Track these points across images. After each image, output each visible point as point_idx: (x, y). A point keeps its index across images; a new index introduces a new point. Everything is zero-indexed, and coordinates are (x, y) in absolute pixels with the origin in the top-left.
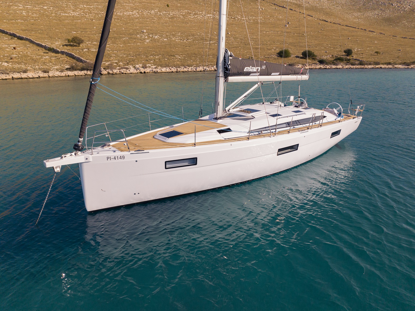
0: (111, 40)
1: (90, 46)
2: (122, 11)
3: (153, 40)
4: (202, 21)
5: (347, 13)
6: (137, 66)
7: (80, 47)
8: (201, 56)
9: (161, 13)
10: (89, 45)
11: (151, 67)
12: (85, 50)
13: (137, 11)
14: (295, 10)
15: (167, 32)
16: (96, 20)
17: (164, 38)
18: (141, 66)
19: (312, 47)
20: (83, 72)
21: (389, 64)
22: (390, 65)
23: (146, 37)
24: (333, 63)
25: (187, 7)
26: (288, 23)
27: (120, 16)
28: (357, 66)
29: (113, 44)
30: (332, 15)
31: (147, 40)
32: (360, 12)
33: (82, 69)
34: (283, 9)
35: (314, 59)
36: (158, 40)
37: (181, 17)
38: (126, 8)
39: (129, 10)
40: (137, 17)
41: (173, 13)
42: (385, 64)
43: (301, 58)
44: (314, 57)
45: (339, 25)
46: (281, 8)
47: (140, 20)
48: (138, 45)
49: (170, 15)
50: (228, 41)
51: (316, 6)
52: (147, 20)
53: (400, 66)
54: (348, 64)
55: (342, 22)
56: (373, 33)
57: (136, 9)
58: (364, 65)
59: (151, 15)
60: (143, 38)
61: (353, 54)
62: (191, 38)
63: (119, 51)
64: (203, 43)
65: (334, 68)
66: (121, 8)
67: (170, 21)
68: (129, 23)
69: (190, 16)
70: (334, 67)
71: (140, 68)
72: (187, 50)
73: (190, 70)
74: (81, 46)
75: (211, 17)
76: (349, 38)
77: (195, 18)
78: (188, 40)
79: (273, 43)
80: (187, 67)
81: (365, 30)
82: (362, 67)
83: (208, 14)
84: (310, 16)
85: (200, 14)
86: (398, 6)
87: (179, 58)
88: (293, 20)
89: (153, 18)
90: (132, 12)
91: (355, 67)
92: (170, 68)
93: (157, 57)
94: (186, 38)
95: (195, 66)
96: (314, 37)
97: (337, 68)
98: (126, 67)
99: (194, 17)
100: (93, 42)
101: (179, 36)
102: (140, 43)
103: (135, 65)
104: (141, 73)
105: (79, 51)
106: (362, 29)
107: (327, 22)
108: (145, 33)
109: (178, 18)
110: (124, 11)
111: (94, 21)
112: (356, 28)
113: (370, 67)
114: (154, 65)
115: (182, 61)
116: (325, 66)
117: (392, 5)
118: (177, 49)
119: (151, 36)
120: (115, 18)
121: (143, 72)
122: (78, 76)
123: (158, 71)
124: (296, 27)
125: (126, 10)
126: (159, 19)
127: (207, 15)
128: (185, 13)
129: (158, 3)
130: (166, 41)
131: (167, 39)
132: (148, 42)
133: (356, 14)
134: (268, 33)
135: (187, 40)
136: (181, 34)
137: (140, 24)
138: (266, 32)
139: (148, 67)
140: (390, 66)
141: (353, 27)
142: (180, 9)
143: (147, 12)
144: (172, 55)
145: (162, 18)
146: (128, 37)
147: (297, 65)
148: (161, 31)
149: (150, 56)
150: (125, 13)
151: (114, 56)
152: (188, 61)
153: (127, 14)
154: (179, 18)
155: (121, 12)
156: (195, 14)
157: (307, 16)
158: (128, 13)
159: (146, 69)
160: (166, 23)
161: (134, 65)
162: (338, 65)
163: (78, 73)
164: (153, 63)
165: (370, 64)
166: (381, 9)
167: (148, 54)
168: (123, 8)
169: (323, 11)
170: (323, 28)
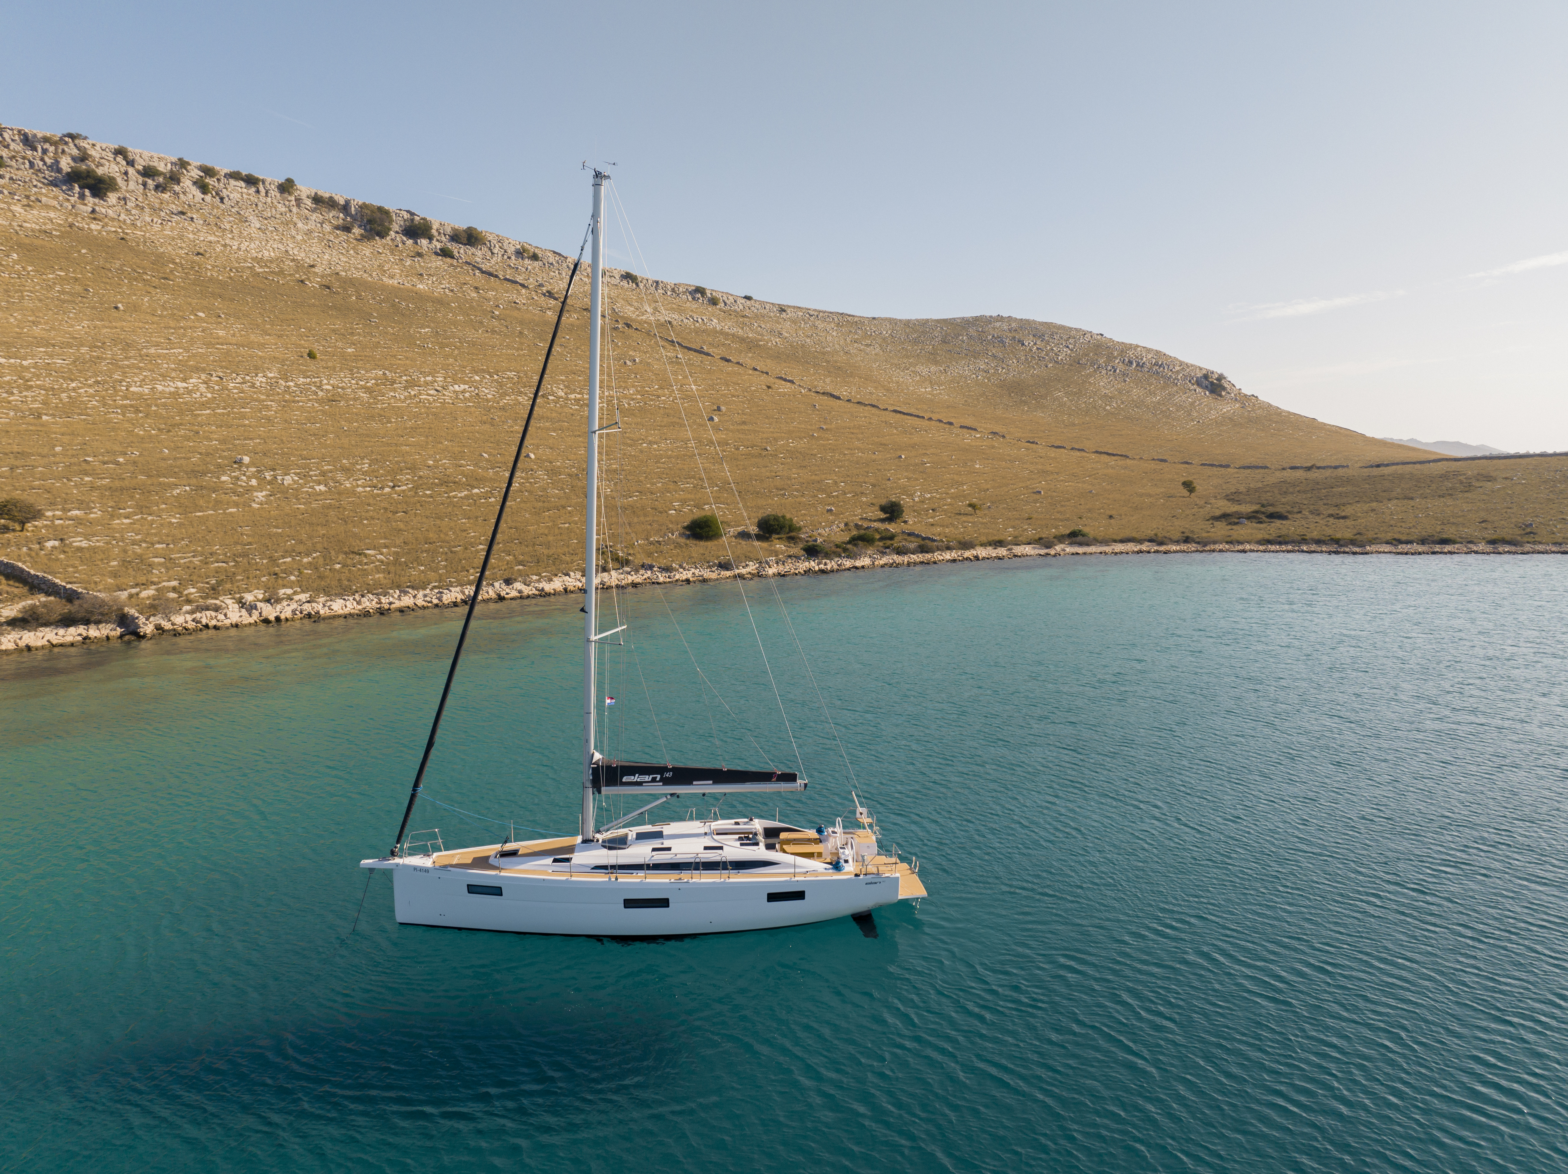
0: (132, 498)
1: (62, 525)
2: (145, 376)
3: (278, 490)
4: (437, 408)
5: (898, 366)
6: (249, 597)
7: (28, 531)
8: (449, 549)
9: (291, 384)
10: (58, 522)
11: (296, 598)
12: (49, 544)
13: (203, 376)
14: (738, 363)
15: (323, 459)
16: (53, 415)
17: (314, 481)
18: (261, 597)
19: (791, 495)
20: (72, 630)
21: (999, 543)
22: (1001, 546)
23: (254, 482)
24: (845, 550)
25: (380, 360)
26: (719, 409)
27: (140, 396)
28: (912, 556)
29: (142, 513)
30: (852, 375)
31: (260, 494)
32: (936, 363)
33: (67, 621)
34: (700, 357)
35: (792, 539)
36: (296, 490)
37: (362, 395)
38: (159, 364)
39: (173, 375)
40: (204, 399)
41: (331, 382)
42: (990, 545)
43: (759, 537)
44: (792, 534)
45: (874, 410)
46: (694, 354)
47: (219, 411)
48: (231, 513)
49: (322, 390)
50: (531, 483)
51: (803, 345)
52: (243, 410)
53: (1028, 550)
54: (888, 550)
55: (885, 395)
56: (972, 432)
57: (197, 369)
58: (933, 552)
59: (255, 393)
60: (241, 486)
61: (905, 516)
62: (408, 480)
63: (174, 542)
64: (449, 497)
65: (847, 566)
66: (141, 365)
67: (324, 412)
68: (181, 424)
69: (395, 390)
70: (848, 563)
71: (259, 605)
72: (401, 525)
73: (420, 602)
74: (30, 529)
75: (467, 395)
76: (900, 457)
77: (410, 397)
78: (399, 486)
79: (672, 486)
80: (410, 590)
81: (951, 424)
82: (928, 556)
83: (455, 382)
84: (785, 380)
85: (427, 383)
86: (1038, 349)
87: (378, 561)
88: (734, 396)
89: (263, 401)
90: (184, 380)
91: (906, 559)
92: (357, 597)
93: (305, 560)
94: (392, 481)
95: (435, 587)
96: (798, 455)
97: (856, 568)
98: (211, 604)
99: (407, 394)
100: (70, 510)
101: (366, 472)
102: (236, 505)
103: (239, 593)
104: (266, 621)
105: (30, 549)
106: (940, 421)
107: (838, 398)
108: (248, 466)
109: (351, 399)
110: (154, 379)
111: (47, 418)
112: (923, 417)
113: (948, 556)
114: (303, 592)
115: (392, 568)
116: (824, 561)
117: (1023, 344)
118: (365, 522)
119: (268, 478)
120: (125, 406)
121: (272, 618)
122: (61, 645)
123: (322, 612)
124: (744, 423)
125: (162, 375)
126: (284, 406)
127: (451, 388)
128: (373, 381)
129: (276, 344)
130: (321, 493)
131: (326, 486)
132: (263, 499)
133: (923, 369)
134: (655, 450)
135: (394, 487)
136: (370, 466)
137: (221, 426)
138: (651, 443)
139: (283, 599)
140: (1002, 551)
141: (915, 416)
142: (357, 368)
143: (237, 381)
144: (356, 550)
145: (293, 402)
146: (189, 485)
147: (744, 564)
148: (301, 456)
149: (283, 557)
150: (160, 388)
151: (160, 564)
152: (410, 568)
153: (167, 390)
154: (355, 399)
155: (144, 380)
156: (411, 384)
157: (777, 381)
158: (171, 384)
159: (279, 607)
160: (312, 421)
161: (238, 596)
162: (860, 556)
163: (56, 634)
164: (298, 581)
165: (949, 548)
166: (994, 356)
167: (276, 552)
168: (149, 366)
169: (828, 362)
170: (825, 423)
